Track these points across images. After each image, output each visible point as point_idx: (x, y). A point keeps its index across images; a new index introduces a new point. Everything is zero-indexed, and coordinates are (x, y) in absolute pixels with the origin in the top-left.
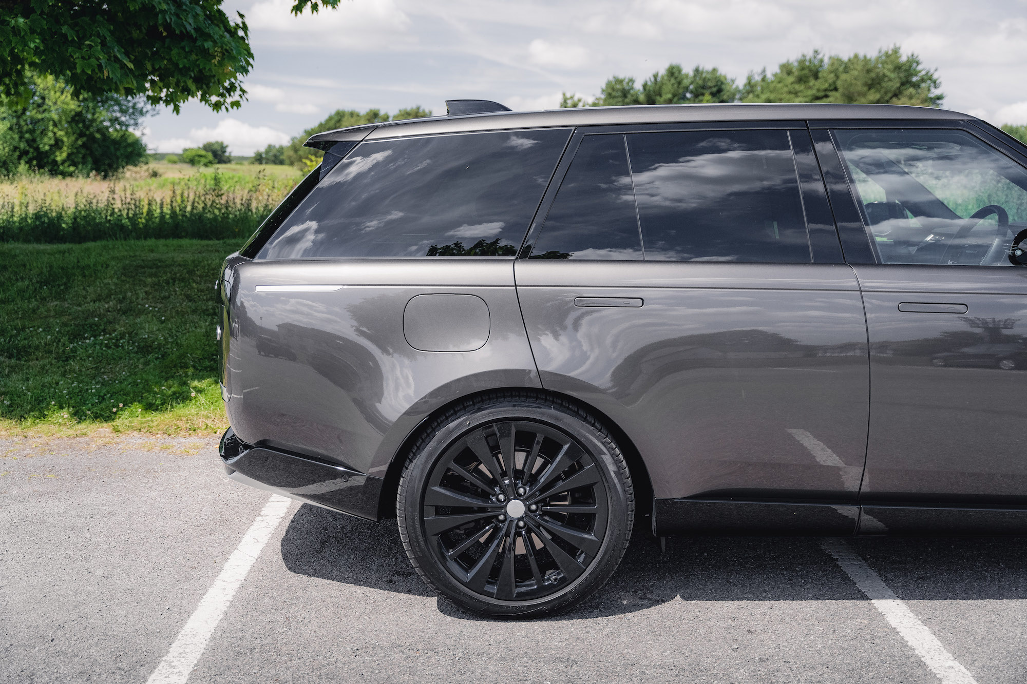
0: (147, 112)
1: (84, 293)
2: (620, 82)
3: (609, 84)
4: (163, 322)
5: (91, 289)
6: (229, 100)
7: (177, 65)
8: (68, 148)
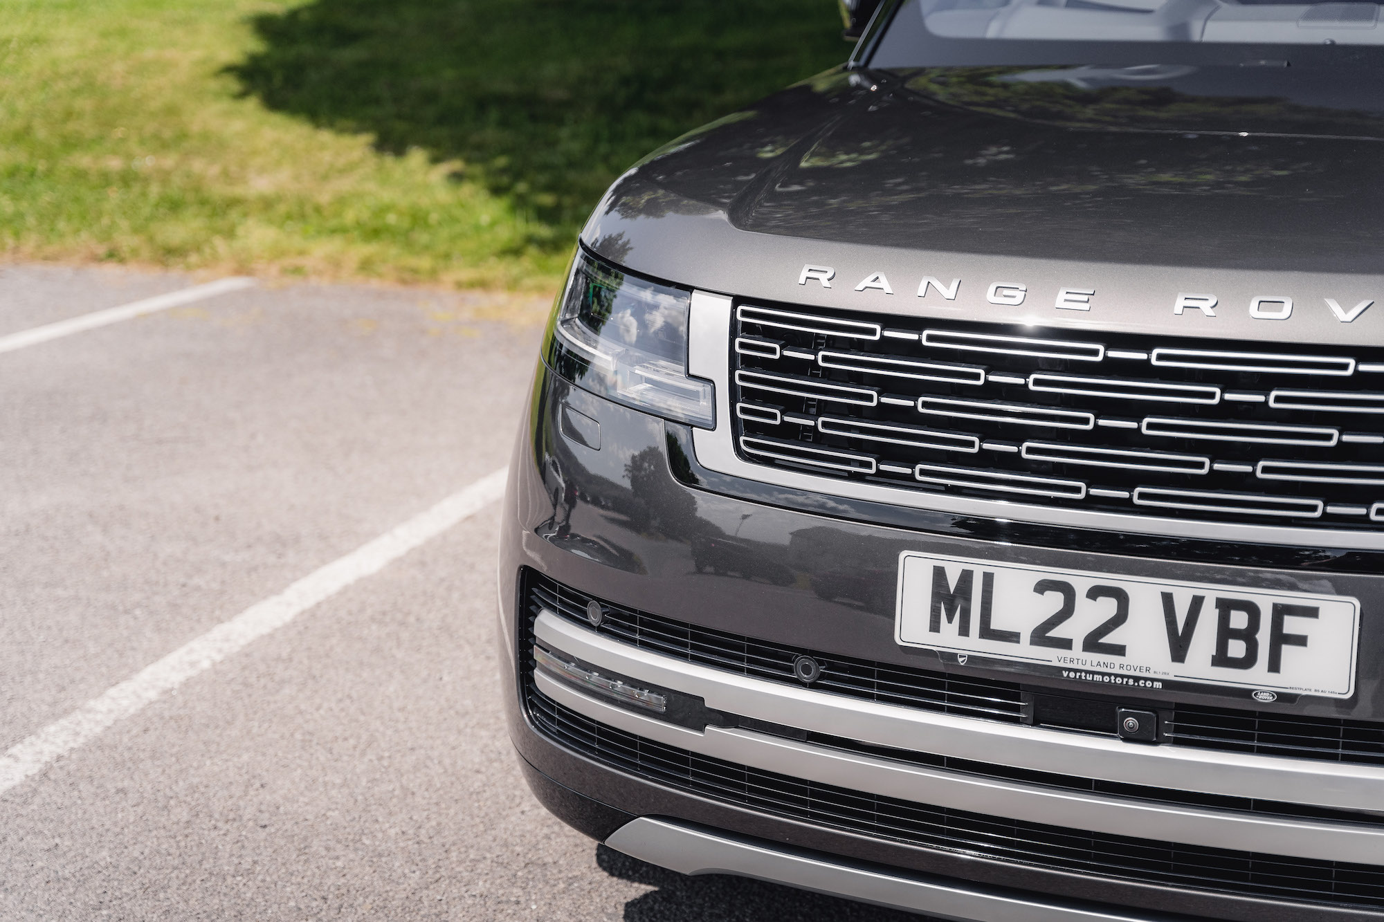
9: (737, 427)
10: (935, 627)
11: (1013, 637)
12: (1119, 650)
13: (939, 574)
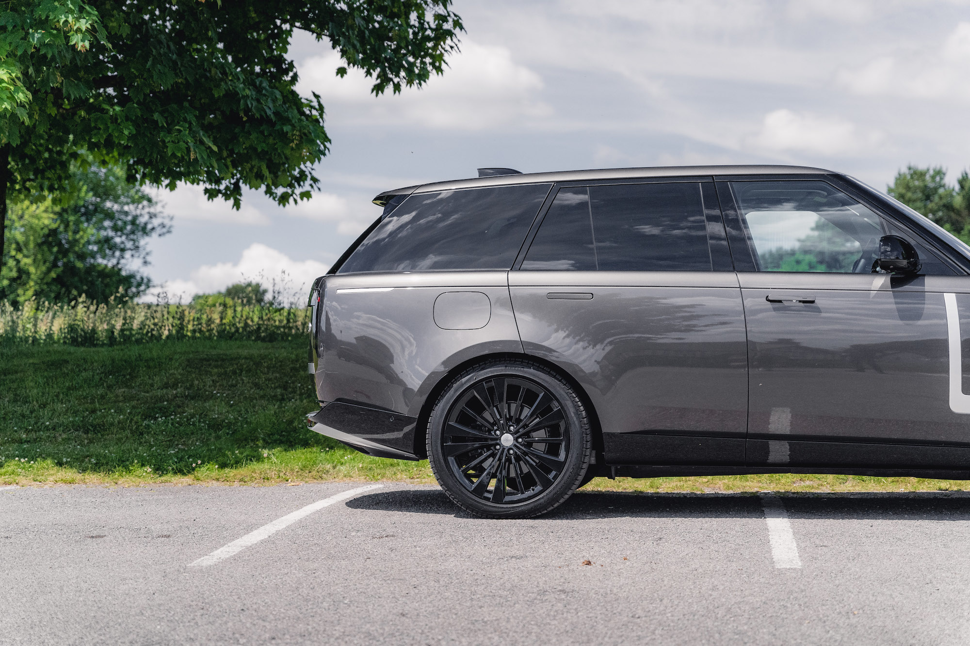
0: (153, 229)
1: (151, 381)
2: (919, 175)
3: (900, 178)
4: (231, 406)
5: (157, 379)
6: (298, 191)
7: (255, 149)
8: (36, 283)
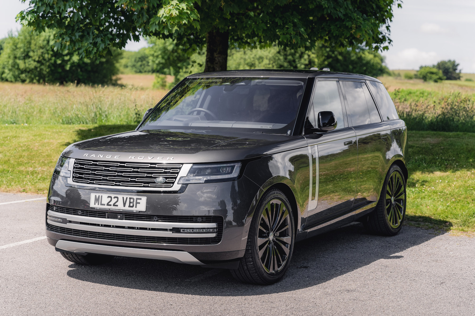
9: (73, 177)
10: (95, 204)
11: (104, 205)
12: (117, 206)
13: (96, 196)
